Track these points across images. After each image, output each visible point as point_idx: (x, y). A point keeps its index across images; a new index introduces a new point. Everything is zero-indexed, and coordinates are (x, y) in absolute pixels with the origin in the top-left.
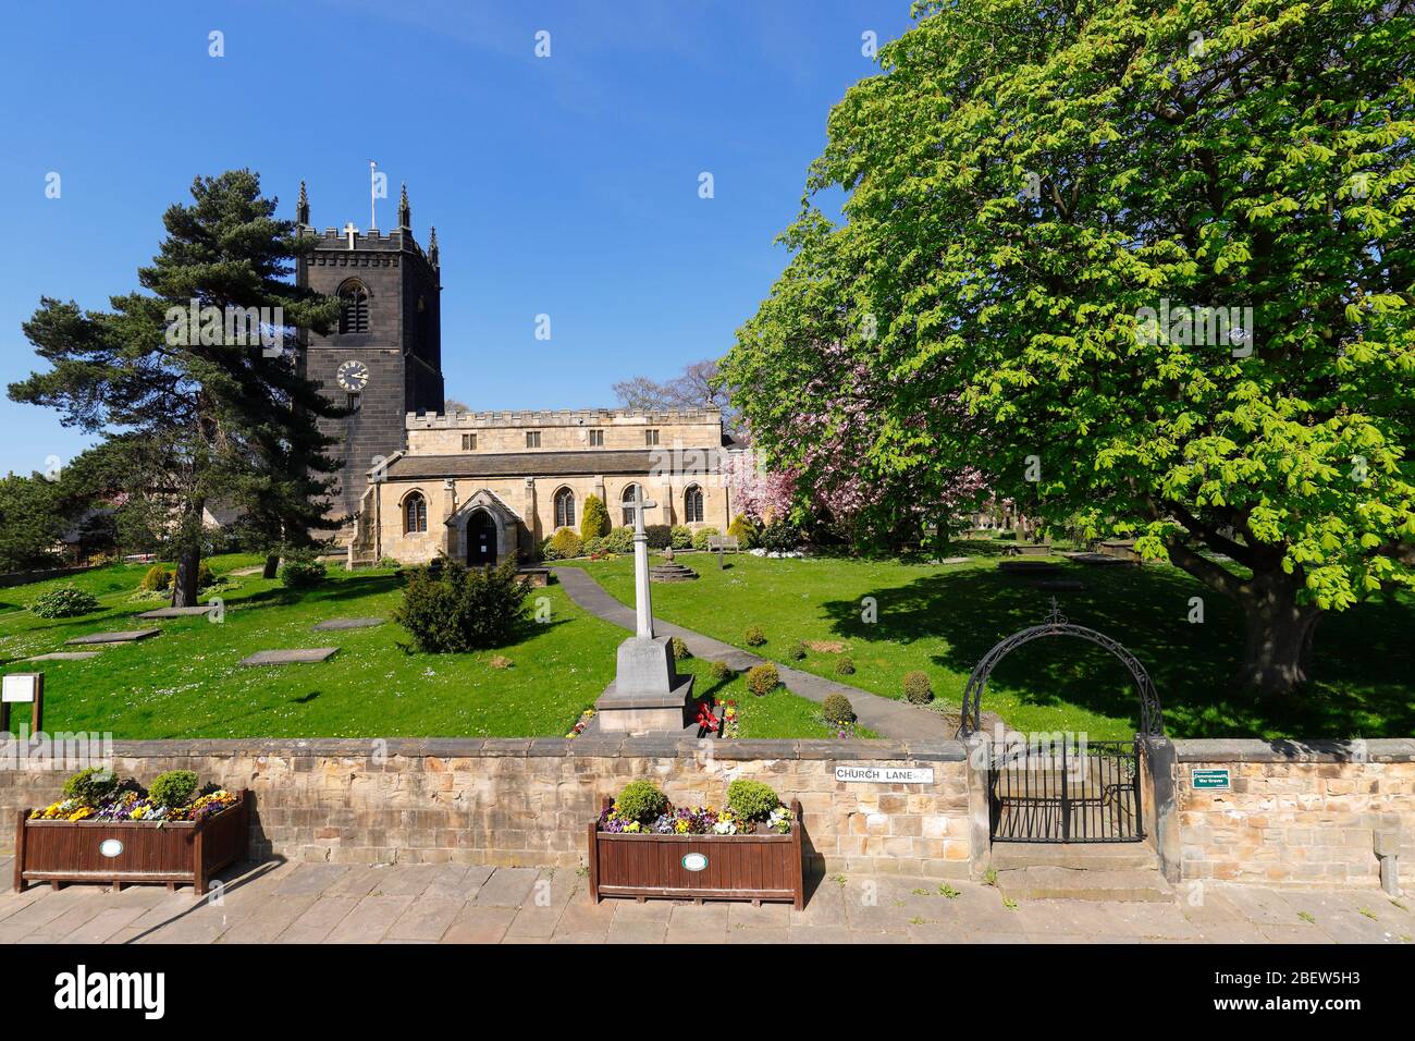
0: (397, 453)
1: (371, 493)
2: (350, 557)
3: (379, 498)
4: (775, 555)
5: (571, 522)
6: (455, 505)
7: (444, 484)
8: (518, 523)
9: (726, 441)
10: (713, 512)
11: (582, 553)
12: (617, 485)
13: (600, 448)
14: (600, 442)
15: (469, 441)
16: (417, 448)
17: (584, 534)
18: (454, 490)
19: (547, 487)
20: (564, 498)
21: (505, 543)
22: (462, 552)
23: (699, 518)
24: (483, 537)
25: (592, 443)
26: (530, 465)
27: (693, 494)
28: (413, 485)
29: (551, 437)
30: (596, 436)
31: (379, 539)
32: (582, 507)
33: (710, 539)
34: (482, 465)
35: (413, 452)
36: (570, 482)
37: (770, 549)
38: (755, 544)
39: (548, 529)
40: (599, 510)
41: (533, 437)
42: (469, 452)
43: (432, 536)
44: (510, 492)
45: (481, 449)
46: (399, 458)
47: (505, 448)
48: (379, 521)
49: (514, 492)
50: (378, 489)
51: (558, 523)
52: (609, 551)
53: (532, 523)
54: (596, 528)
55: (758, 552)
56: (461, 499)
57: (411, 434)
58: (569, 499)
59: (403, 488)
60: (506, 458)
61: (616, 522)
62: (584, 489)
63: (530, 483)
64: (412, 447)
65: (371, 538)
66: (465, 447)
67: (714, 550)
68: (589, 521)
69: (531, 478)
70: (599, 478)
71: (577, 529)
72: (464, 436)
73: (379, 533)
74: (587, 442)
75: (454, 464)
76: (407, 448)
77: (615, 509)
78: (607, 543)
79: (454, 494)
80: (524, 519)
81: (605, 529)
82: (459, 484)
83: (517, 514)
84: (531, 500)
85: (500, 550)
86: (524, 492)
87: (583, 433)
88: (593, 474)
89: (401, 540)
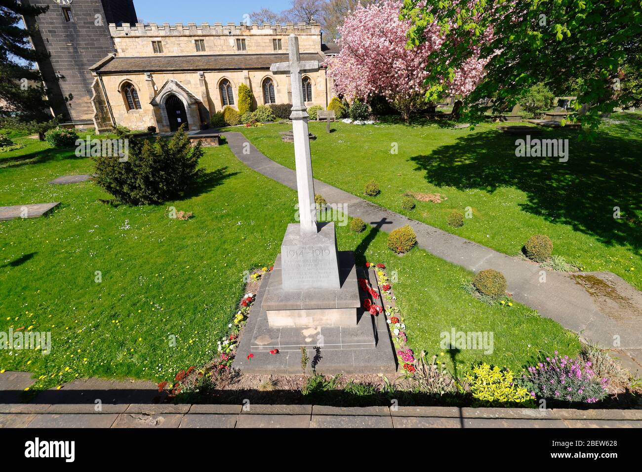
0: (111, 55)
1: (97, 82)
2: (96, 126)
3: (104, 87)
4: (357, 122)
5: (231, 103)
6: (155, 91)
7: (145, 76)
8: (197, 103)
9: (324, 48)
10: (318, 95)
11: (240, 122)
12: (258, 77)
13: (244, 52)
14: (244, 48)
15: (157, 46)
16: (123, 51)
17: (241, 109)
18: (152, 81)
19: (213, 78)
20: (225, 87)
21: (192, 116)
22: (166, 122)
23: (310, 99)
24: (178, 112)
25: (239, 49)
26: (200, 64)
27: (306, 84)
28: (124, 77)
29: (212, 44)
30: (241, 43)
31: (112, 114)
32: (237, 92)
33: (318, 112)
34: (168, 63)
35: (121, 54)
36: (228, 75)
37: (355, 119)
38: (345, 116)
39: (219, 108)
40: (248, 94)
41: (200, 45)
42: (159, 54)
43: (146, 111)
44: (189, 83)
45: (166, 52)
46: (112, 58)
47: (182, 51)
48: (108, 102)
49: (192, 82)
50: (101, 80)
51: (224, 103)
52: (257, 121)
53: (207, 103)
54: (247, 106)
55: (347, 121)
56: (158, 86)
57: (116, 40)
58: (229, 87)
59: (119, 79)
60: (185, 59)
61: (260, 101)
62: (237, 79)
63: (202, 76)
64: (119, 50)
65: (107, 113)
66: (155, 51)
67: (320, 119)
68: (243, 101)
69: (202, 72)
70: (245, 72)
71: (236, 107)
72: (153, 42)
73: (111, 110)
74: (236, 48)
75: (150, 63)
76: (116, 51)
77: (258, 93)
78: (255, 115)
79: (154, 84)
80: (202, 101)
81: (253, 107)
82: (156, 77)
83: (197, 97)
84: (204, 88)
85: (190, 120)
86: (198, 82)
87: (232, 41)
88: (241, 69)
89: (126, 114)
